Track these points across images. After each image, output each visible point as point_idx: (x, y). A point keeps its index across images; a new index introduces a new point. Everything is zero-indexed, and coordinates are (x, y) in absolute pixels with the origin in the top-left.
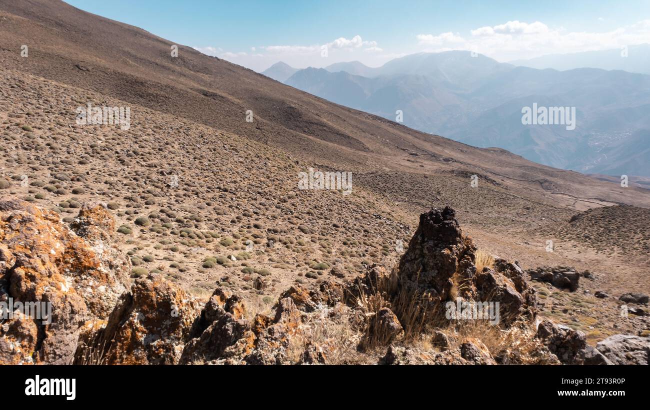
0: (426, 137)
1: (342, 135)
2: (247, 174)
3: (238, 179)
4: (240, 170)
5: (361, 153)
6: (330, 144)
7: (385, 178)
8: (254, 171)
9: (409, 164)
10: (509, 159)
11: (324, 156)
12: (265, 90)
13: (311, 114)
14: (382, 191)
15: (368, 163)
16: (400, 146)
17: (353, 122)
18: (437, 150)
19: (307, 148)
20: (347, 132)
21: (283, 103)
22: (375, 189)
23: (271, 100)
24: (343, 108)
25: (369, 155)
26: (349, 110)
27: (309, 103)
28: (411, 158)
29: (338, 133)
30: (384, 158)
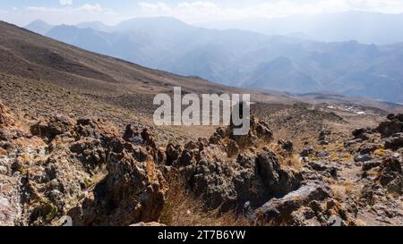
0: (152, 71)
1: (96, 72)
2: (33, 103)
3: (27, 108)
4: (26, 101)
5: (112, 84)
6: (89, 79)
7: (131, 99)
8: (38, 101)
9: (143, 89)
10: (201, 82)
11: (86, 88)
12: (29, 41)
13: (71, 58)
14: (130, 107)
15: (118, 90)
16: (137, 78)
17: (103, 63)
18: (160, 79)
19: (72, 82)
20: (100, 70)
21: (47, 50)
22: (125, 106)
23: (36, 48)
24: (94, 53)
25: (117, 85)
26: (98, 55)
27: (67, 50)
28: (145, 85)
29: (93, 71)
30: (127, 86)
